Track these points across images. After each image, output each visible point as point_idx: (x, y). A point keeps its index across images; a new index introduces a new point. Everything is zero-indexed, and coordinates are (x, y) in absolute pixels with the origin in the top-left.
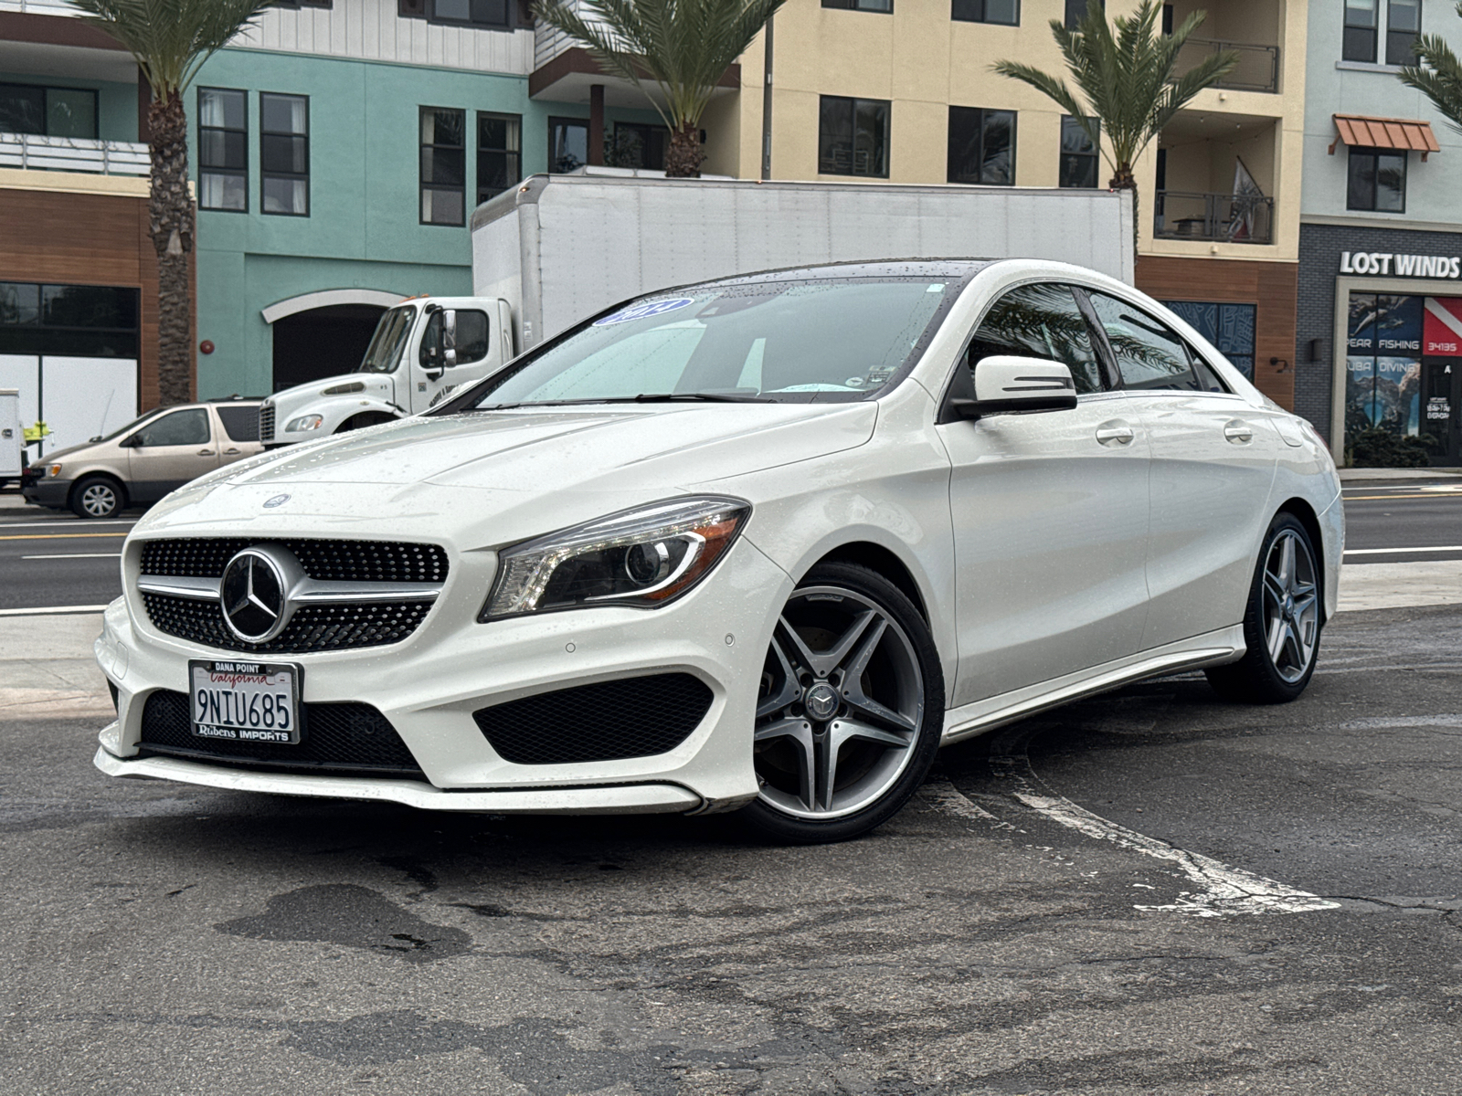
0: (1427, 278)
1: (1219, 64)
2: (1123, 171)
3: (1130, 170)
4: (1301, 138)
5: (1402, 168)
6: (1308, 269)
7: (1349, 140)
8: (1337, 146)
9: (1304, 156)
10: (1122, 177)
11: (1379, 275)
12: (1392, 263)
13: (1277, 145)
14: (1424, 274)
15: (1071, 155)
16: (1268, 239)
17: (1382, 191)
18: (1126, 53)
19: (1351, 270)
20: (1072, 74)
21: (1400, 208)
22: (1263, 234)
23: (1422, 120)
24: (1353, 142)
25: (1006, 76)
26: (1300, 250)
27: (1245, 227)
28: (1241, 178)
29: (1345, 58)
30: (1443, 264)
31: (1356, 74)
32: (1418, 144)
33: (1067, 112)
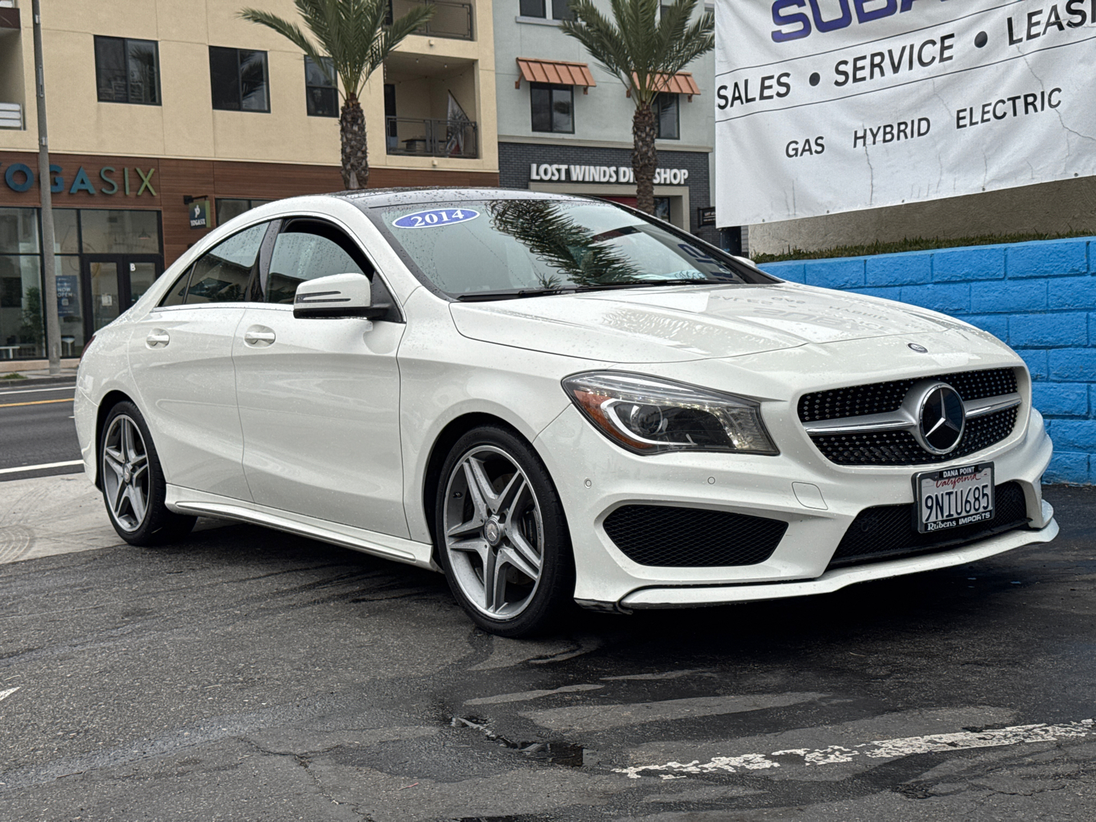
0: (594, 182)
1: (420, 15)
2: (351, 100)
3: (357, 99)
4: (493, 75)
5: (569, 100)
6: (507, 178)
7: (529, 78)
8: (521, 82)
9: (497, 89)
10: (351, 104)
11: (559, 181)
12: (568, 172)
13: (476, 81)
14: (591, 180)
15: (315, 88)
16: (475, 155)
17: (557, 116)
18: (346, 5)
19: (538, 178)
20: (304, 20)
21: (571, 130)
22: (472, 151)
23: (582, 62)
24: (532, 80)
25: (251, 22)
26: (499, 162)
27: (458, 146)
28: (451, 107)
29: (522, 14)
30: (605, 172)
31: (532, 26)
32: (580, 81)
33: (306, 53)
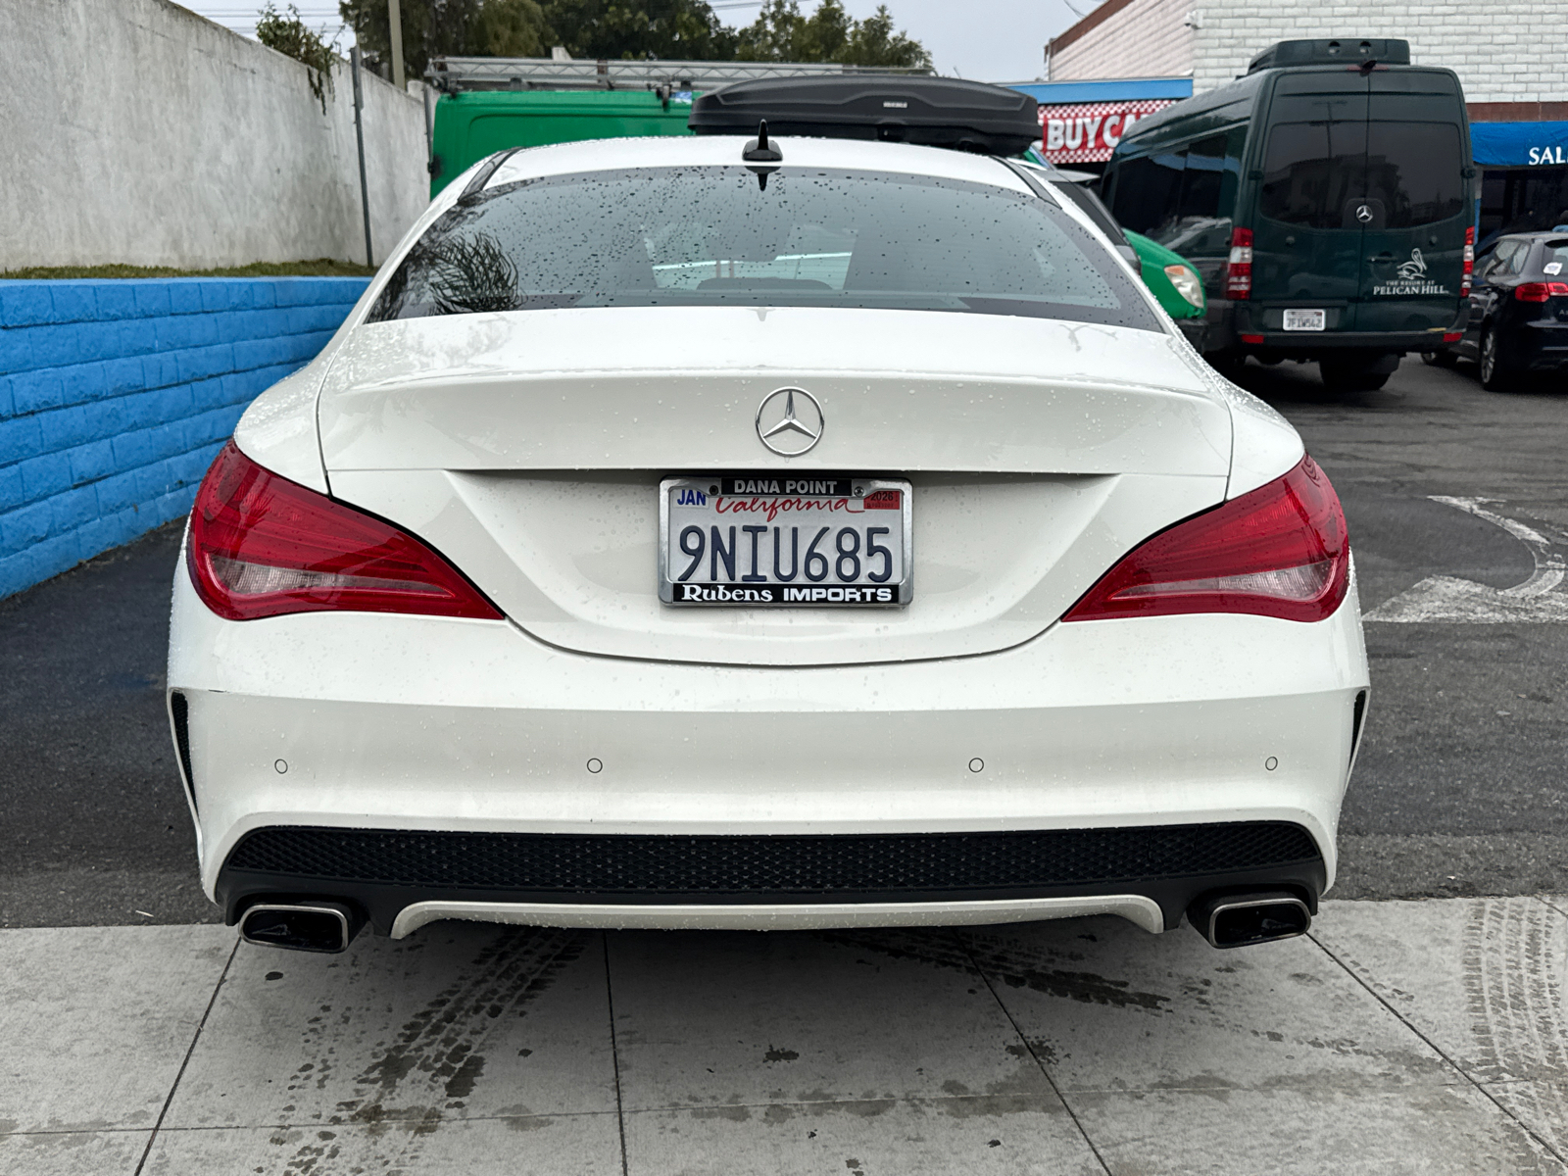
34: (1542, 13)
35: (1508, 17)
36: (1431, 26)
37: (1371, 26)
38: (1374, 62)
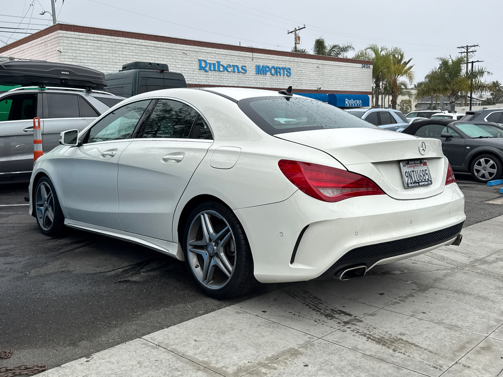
34: (158, 58)
35: (149, 58)
36: (129, 58)
37: (113, 56)
38: (164, 70)
